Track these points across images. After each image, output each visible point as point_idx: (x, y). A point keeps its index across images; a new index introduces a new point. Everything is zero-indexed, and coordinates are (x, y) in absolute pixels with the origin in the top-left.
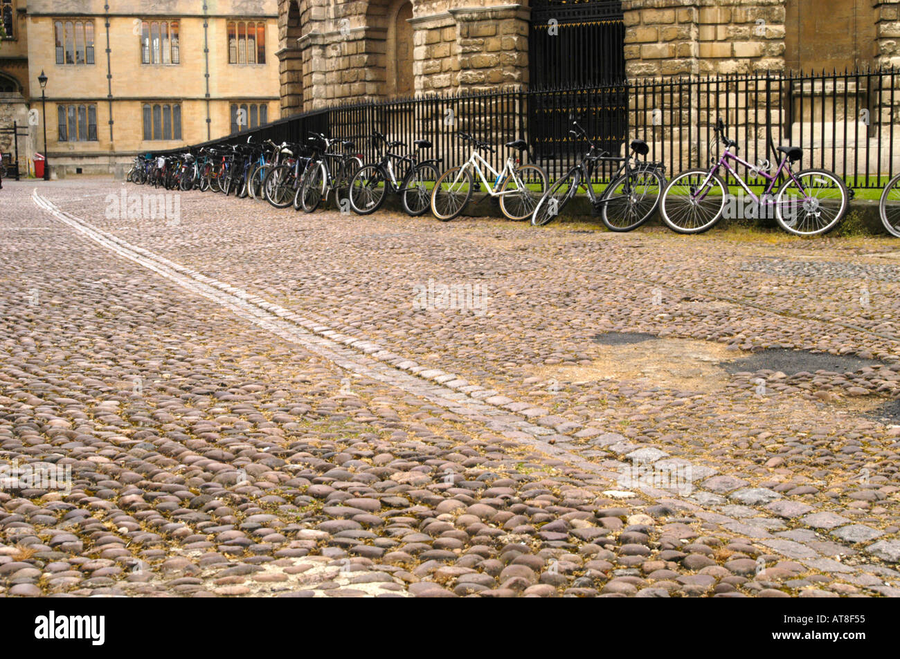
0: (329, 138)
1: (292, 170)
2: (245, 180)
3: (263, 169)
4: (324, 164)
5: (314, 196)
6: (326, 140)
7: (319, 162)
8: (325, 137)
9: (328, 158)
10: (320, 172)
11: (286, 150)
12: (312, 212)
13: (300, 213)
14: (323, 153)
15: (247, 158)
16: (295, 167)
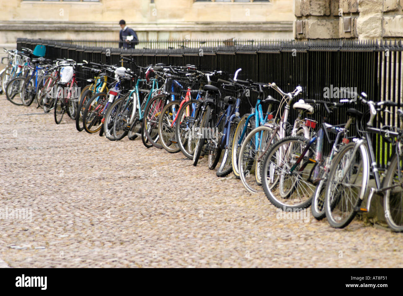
0: (376, 99)
1: (311, 146)
2: (228, 143)
3: (260, 132)
4: (366, 144)
5: (347, 199)
6: (371, 103)
7: (358, 141)
8: (368, 99)
9: (373, 135)
10: (358, 157)
11: (301, 104)
12: (343, 227)
13: (323, 225)
14: (365, 126)
15: (232, 102)
16: (315, 141)
